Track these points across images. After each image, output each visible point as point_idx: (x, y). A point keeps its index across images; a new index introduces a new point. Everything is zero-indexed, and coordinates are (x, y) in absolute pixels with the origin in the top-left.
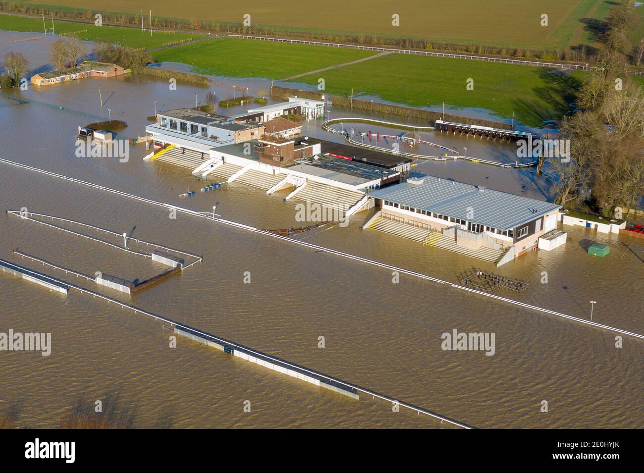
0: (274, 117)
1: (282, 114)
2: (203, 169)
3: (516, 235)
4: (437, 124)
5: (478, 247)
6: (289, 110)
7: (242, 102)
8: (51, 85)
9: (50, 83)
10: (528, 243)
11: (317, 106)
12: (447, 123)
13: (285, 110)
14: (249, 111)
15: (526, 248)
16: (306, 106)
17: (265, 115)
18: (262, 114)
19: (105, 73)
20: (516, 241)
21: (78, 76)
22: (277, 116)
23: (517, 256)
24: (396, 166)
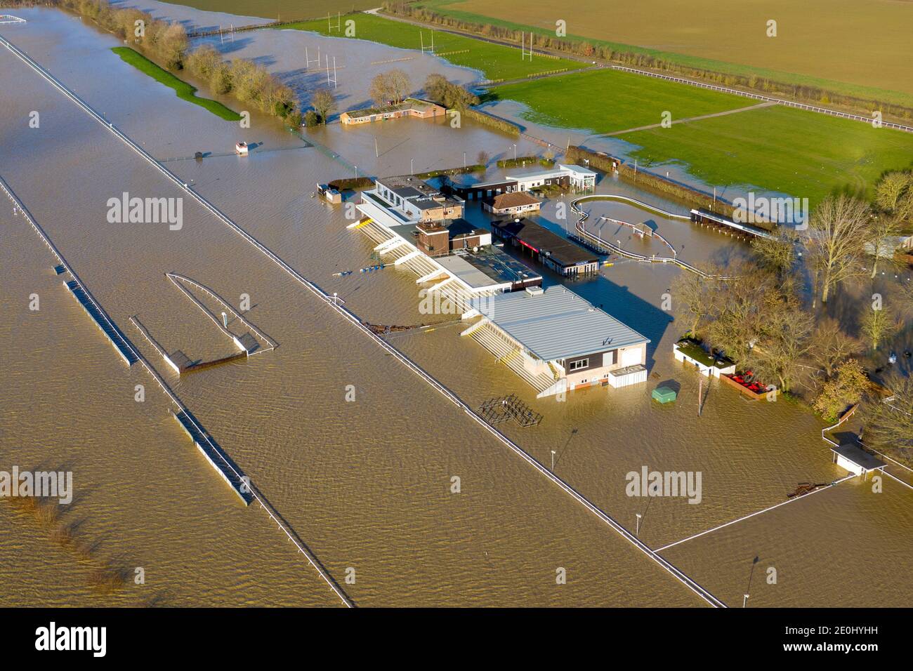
0: (531, 187)
1: (542, 183)
2: (385, 247)
3: (571, 366)
4: (692, 213)
5: (539, 373)
6: (554, 180)
7: (524, 163)
8: (359, 124)
9: (358, 122)
10: (593, 376)
11: (585, 177)
12: (701, 214)
13: (545, 180)
14: (507, 178)
15: (588, 381)
16: (574, 176)
17: (519, 185)
18: (516, 183)
19: (422, 114)
20: (568, 373)
21: (392, 115)
22: (536, 185)
23: (572, 388)
24: (575, 265)
